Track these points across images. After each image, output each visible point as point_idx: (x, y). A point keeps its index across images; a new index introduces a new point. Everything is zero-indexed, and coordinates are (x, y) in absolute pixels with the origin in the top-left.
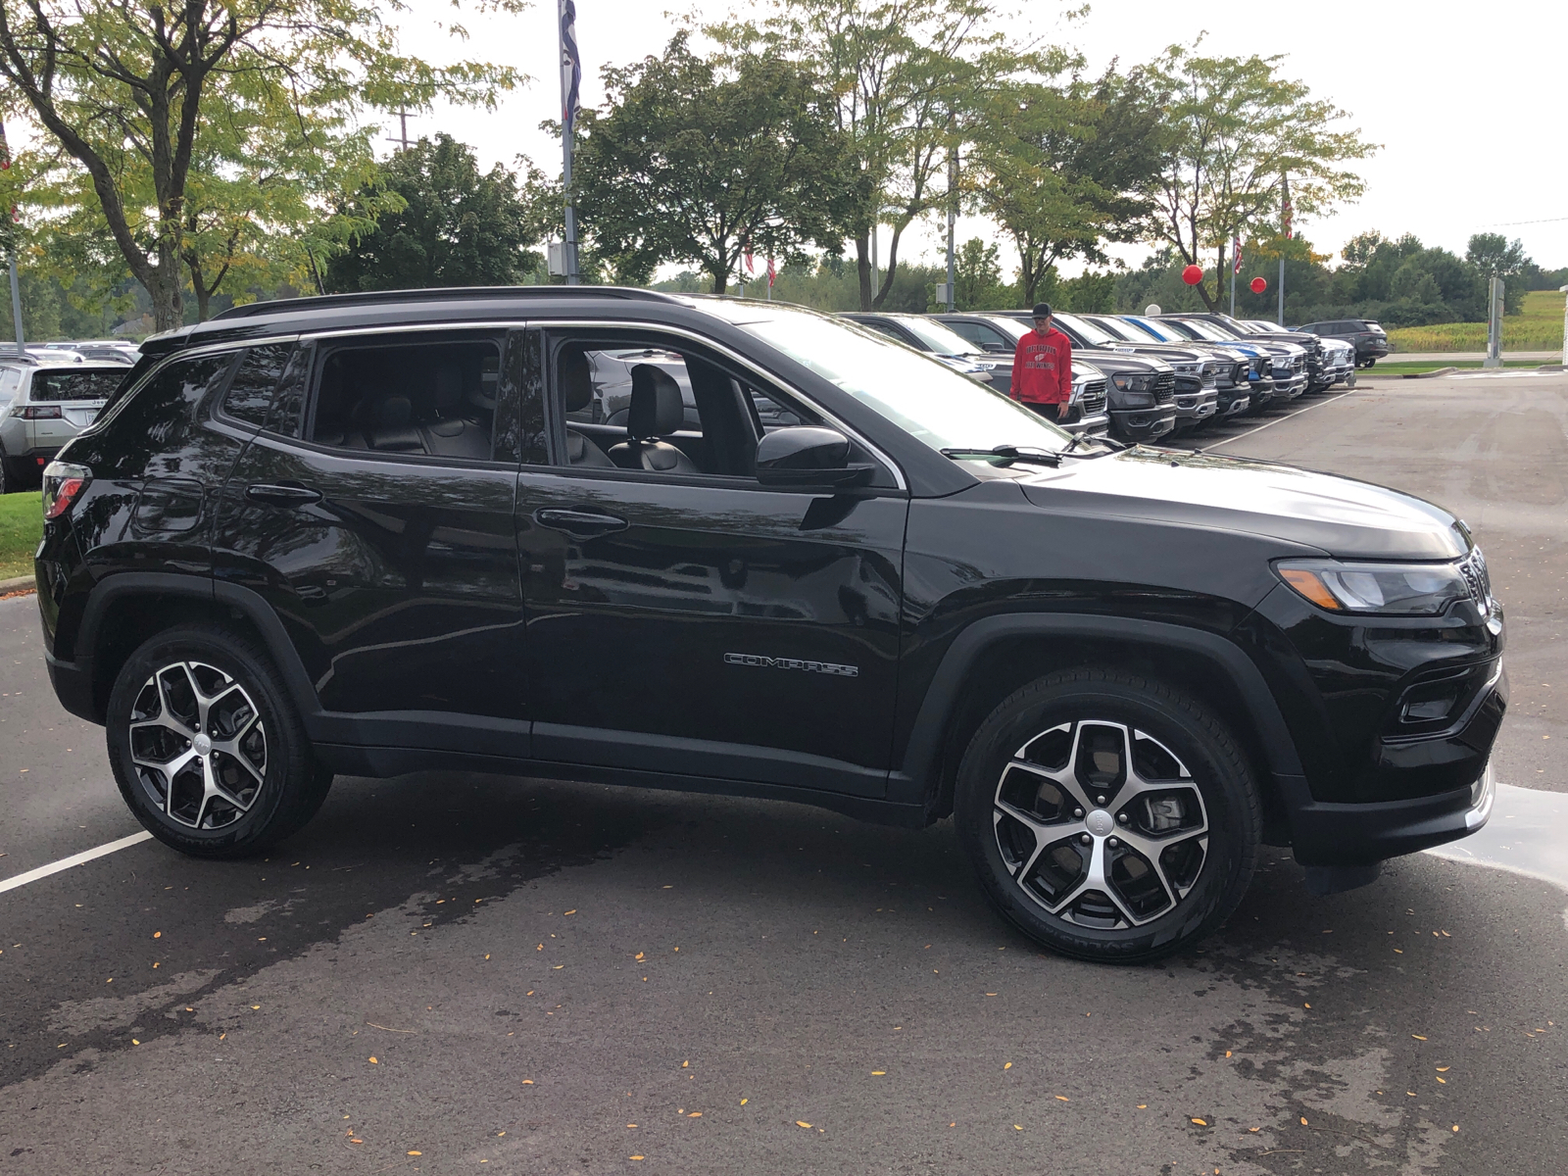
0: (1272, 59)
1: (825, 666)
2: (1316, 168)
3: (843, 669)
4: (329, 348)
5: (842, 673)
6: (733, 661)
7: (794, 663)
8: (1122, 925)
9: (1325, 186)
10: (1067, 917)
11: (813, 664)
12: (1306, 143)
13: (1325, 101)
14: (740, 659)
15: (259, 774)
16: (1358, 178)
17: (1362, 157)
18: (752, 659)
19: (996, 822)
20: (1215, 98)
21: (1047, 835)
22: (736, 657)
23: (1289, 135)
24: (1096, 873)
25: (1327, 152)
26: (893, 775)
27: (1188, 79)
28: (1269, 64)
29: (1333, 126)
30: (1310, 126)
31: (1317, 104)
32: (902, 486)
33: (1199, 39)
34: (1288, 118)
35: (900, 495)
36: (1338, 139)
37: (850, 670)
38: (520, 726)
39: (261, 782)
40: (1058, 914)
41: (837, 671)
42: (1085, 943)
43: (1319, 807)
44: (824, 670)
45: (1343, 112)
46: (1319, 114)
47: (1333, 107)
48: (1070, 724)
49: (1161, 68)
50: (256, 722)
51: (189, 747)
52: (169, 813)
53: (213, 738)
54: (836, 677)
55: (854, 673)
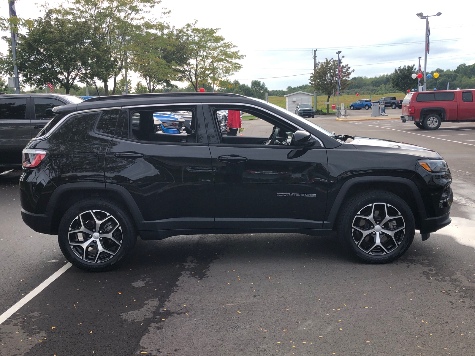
0: (216, 30)
2: (227, 61)
3: (312, 195)
4: (133, 111)
5: (311, 196)
7: (297, 194)
8: (384, 253)
9: (230, 66)
10: (371, 253)
11: (303, 194)
12: (225, 54)
13: (230, 42)
14: (282, 195)
15: (120, 243)
16: (239, 65)
17: (240, 59)
18: (285, 194)
19: (352, 231)
20: (200, 40)
21: (365, 233)
22: (280, 194)
23: (221, 51)
24: (378, 241)
25: (231, 57)
26: (325, 222)
27: (192, 34)
28: (215, 31)
29: (233, 50)
30: (226, 49)
31: (227, 43)
32: (322, 146)
33: (195, 23)
34: (220, 47)
35: (322, 148)
36: (233, 53)
37: (314, 195)
38: (211, 219)
39: (120, 245)
40: (369, 253)
42: (376, 259)
43: (428, 219)
44: (306, 196)
45: (235, 46)
46: (228, 46)
47: (232, 44)
48: (371, 204)
49: (185, 30)
50: (119, 227)
51: (91, 237)
52: (84, 259)
53: (100, 233)
54: (310, 197)
55: (315, 196)
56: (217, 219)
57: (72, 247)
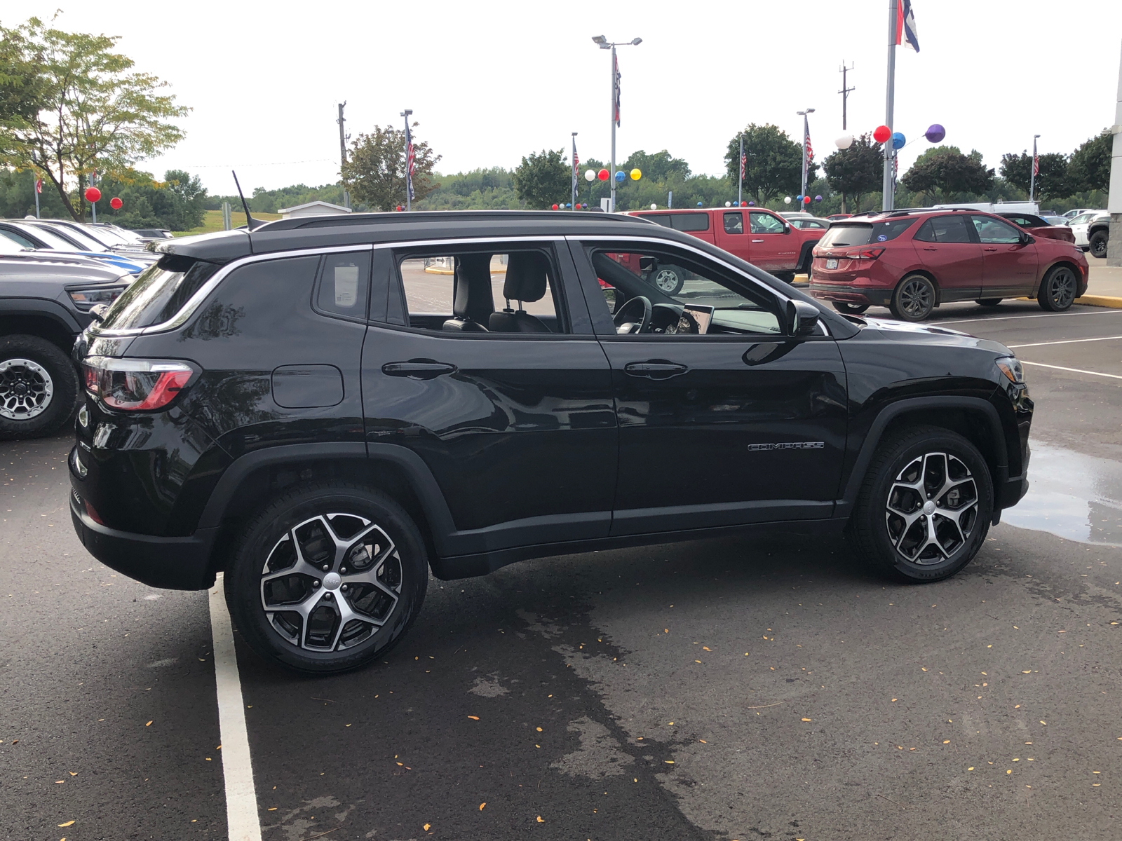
0: (113, 38)
1: (806, 444)
2: (143, 118)
3: (816, 444)
5: (815, 447)
6: (753, 449)
7: (787, 445)
8: (943, 559)
9: (153, 134)
10: (919, 561)
11: (798, 444)
12: (141, 102)
13: (149, 73)
14: (757, 447)
15: (395, 593)
16: (178, 130)
17: (178, 115)
18: (764, 446)
19: (887, 518)
20: (73, 63)
21: (910, 519)
22: (755, 446)
23: (129, 94)
24: (931, 534)
25: (156, 111)
26: (838, 502)
27: (47, 45)
28: (112, 41)
29: (159, 92)
30: (141, 90)
31: (143, 75)
32: (826, 334)
33: (56, 15)
34: (124, 83)
35: (826, 339)
36: (161, 100)
37: (820, 444)
38: (604, 516)
39: (397, 599)
40: (916, 560)
41: (812, 446)
42: (928, 573)
44: (805, 447)
45: (166, 82)
46: (146, 82)
47: (157, 78)
48: (921, 457)
49: (25, 34)
50: (393, 552)
51: (319, 586)
52: (303, 646)
53: (342, 574)
54: (812, 450)
55: (822, 446)
56: (619, 514)
57: (270, 617)
